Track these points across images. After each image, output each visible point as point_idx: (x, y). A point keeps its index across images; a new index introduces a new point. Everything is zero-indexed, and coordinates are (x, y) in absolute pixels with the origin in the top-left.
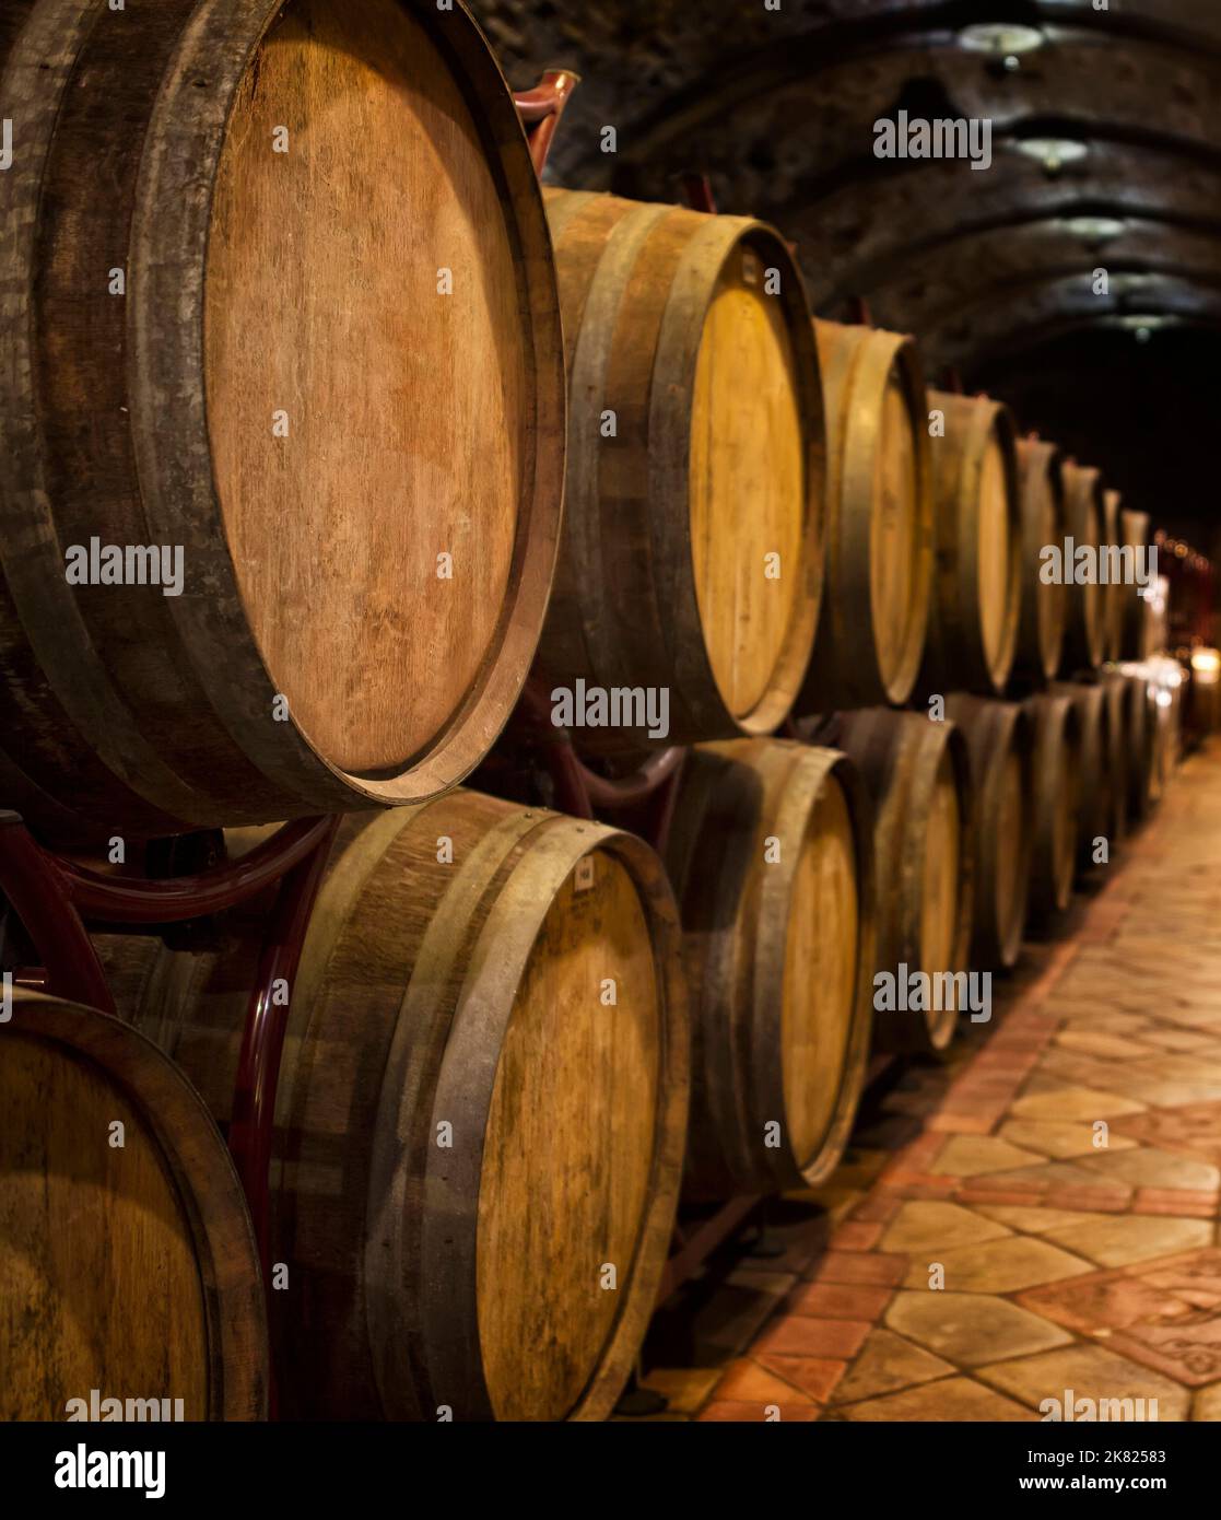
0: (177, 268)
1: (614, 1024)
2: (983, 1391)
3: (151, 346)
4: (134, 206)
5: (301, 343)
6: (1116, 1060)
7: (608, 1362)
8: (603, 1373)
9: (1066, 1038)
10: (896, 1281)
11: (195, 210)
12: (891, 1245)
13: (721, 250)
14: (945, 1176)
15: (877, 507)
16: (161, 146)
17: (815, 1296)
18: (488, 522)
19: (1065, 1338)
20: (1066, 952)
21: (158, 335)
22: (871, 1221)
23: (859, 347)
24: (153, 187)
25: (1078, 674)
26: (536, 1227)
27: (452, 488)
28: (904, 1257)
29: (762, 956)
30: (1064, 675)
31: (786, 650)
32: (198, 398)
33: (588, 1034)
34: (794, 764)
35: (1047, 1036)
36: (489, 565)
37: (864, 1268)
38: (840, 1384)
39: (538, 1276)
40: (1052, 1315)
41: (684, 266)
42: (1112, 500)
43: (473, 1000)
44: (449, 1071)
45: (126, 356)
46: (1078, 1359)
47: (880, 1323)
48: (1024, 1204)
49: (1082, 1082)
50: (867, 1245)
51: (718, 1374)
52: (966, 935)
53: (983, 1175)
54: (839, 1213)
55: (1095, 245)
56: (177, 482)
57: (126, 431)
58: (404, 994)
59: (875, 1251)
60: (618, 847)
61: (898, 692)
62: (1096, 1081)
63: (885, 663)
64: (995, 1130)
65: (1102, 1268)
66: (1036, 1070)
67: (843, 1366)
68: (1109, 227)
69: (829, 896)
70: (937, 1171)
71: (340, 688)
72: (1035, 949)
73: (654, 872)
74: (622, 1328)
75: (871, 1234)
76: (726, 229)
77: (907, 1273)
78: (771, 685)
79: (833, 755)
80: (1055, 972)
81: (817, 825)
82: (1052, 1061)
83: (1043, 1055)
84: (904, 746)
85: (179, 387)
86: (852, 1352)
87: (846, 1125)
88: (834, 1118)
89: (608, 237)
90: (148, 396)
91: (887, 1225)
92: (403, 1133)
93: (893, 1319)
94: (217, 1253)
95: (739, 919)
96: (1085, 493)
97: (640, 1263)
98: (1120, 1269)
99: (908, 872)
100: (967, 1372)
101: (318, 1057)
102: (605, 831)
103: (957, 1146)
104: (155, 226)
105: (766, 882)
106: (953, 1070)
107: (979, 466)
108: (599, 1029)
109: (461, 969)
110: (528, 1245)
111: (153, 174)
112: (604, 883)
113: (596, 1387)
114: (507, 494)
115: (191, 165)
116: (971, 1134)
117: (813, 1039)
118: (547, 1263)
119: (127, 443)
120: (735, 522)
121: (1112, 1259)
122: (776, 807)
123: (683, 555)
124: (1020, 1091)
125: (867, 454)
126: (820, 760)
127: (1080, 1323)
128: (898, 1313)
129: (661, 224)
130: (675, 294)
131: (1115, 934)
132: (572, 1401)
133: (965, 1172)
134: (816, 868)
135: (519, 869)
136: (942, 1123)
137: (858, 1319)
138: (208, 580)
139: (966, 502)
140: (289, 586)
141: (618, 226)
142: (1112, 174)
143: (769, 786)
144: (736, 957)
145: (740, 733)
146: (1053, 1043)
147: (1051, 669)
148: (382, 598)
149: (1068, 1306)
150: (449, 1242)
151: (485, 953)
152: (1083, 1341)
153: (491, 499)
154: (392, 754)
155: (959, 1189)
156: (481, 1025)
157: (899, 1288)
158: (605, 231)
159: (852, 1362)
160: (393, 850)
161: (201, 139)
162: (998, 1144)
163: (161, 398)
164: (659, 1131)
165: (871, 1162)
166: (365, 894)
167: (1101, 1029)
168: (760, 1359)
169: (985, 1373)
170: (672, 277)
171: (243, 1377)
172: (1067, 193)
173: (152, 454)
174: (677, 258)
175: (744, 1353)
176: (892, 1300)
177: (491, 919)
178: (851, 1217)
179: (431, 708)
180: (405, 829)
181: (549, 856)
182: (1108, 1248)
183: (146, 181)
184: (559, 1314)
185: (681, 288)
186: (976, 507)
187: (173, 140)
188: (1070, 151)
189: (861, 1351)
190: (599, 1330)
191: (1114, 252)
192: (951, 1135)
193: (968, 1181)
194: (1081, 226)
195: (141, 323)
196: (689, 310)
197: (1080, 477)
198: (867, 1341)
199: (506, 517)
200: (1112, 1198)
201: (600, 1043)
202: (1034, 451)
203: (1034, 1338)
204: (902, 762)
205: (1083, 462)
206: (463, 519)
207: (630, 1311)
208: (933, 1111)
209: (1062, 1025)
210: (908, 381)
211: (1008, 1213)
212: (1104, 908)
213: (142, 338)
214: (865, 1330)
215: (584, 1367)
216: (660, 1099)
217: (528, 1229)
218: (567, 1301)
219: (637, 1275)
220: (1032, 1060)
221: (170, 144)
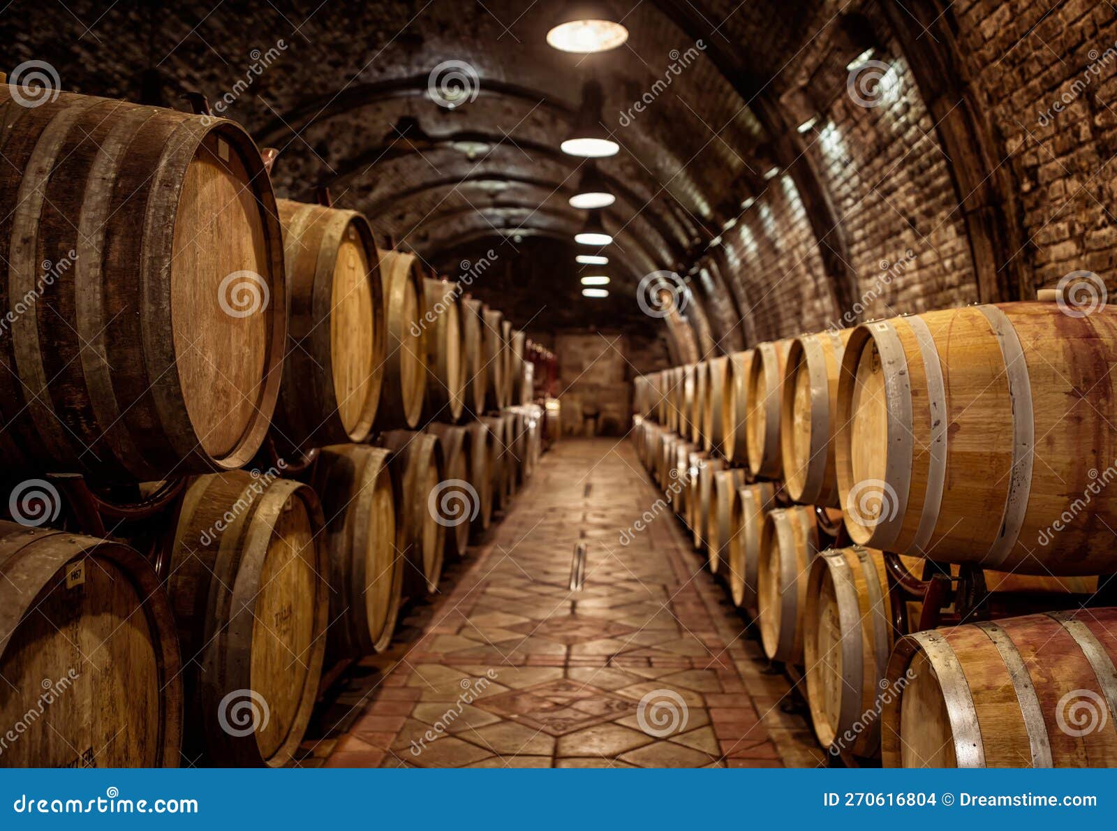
0: (160, 258)
1: (298, 572)
2: (460, 742)
3: (150, 288)
4: (142, 234)
5: (194, 282)
6: (515, 599)
7: (295, 725)
8: (294, 730)
9: (490, 590)
10: (416, 699)
11: (167, 235)
12: (412, 684)
13: (342, 227)
14: (436, 653)
15: (402, 336)
16: (153, 210)
17: (377, 706)
18: (256, 351)
19: (496, 719)
20: (487, 551)
21: (152, 284)
22: (402, 674)
23: (394, 262)
24: (150, 227)
25: (491, 413)
26: (269, 660)
27: (244, 337)
28: (420, 689)
29: (356, 544)
30: (484, 414)
31: (367, 403)
32: (168, 308)
33: (289, 575)
34: (368, 456)
35: (480, 589)
36: (256, 369)
37: (402, 694)
38: (394, 743)
39: (269, 682)
40: (491, 710)
41: (327, 234)
42: (507, 326)
43: (247, 557)
44: (238, 587)
45: (139, 292)
46: (505, 728)
47: (410, 716)
48: (475, 664)
49: (499, 610)
50: (402, 684)
51: (335, 741)
52: (442, 539)
53: (453, 653)
54: (387, 671)
55: (493, 194)
56: (158, 341)
57: (138, 321)
58: (216, 555)
59: (405, 687)
60: (301, 491)
61: (412, 422)
62: (506, 609)
63: (407, 408)
64: (458, 632)
65: (512, 689)
66: (476, 605)
67: (394, 736)
68: (500, 185)
69: (383, 518)
70: (431, 651)
71: (206, 422)
72: (473, 550)
73: (315, 503)
74: (301, 709)
75: (403, 680)
76: (344, 216)
77: (421, 695)
78: (361, 419)
79: (386, 451)
80: (482, 560)
81: (379, 486)
82: (484, 601)
83: (479, 598)
84: (414, 448)
85: (160, 304)
86: (398, 729)
87: (391, 626)
88: (386, 623)
89: (291, 221)
90: (148, 307)
91: (410, 675)
92: (218, 614)
93: (416, 715)
94: (165, 653)
95: (346, 527)
96: (495, 323)
97: (308, 682)
98: (521, 690)
99: (417, 507)
100: (453, 735)
101: (179, 584)
102: (297, 484)
103: (440, 640)
104: (151, 242)
105: (358, 510)
106: (435, 606)
107: (447, 314)
108: (293, 573)
109: (241, 543)
110: (266, 668)
111: (150, 221)
112: (296, 507)
113: (290, 736)
114: (262, 338)
115: (165, 218)
116: (447, 634)
117: (377, 585)
118: (273, 676)
119: (138, 327)
120: (346, 347)
121: (517, 685)
122: (362, 476)
123: (327, 362)
124: (469, 615)
125: (399, 311)
126: (380, 454)
127: (503, 713)
128: (418, 712)
129: (314, 214)
130: (323, 246)
131: (511, 542)
132: (281, 741)
133: (445, 651)
134: (378, 504)
135: (263, 501)
136: (432, 630)
137: (401, 715)
138: (168, 380)
139: (441, 331)
140: (190, 381)
141: (295, 215)
142: (501, 159)
143: (357, 466)
144: (344, 545)
145: (350, 441)
146: (483, 593)
147: (480, 410)
148: (221, 384)
149: (498, 706)
150: (239, 661)
151: (251, 536)
152: (505, 720)
153: (257, 339)
154: (223, 450)
155: (443, 659)
156: (251, 567)
157: (418, 702)
158: (290, 218)
159: (398, 734)
160: (207, 493)
161: (169, 207)
162: (460, 638)
163: (153, 308)
164: (315, 622)
165: (399, 648)
166: (196, 512)
167: (507, 586)
168: (355, 734)
169: (461, 735)
170: (321, 239)
171: (174, 704)
172: (478, 168)
173: (148, 331)
174: (323, 231)
175: (347, 732)
176: (415, 707)
177: (253, 522)
178: (392, 673)
179: (236, 430)
180: (211, 484)
181: (276, 495)
182: (515, 681)
183: (147, 224)
184: (277, 701)
185: (325, 243)
186: (446, 333)
187: (157, 208)
188: (481, 148)
189: (402, 729)
190: (292, 710)
191: (502, 198)
192: (437, 635)
193: (446, 655)
194: (486, 185)
195: (146, 280)
196: (329, 254)
197: (493, 316)
198: (404, 724)
199: (262, 347)
200: (516, 660)
201: (294, 579)
202: (471, 305)
203: (483, 720)
204: (413, 455)
205: (492, 309)
206: (247, 350)
207: (304, 703)
208: (427, 625)
209: (488, 584)
210: (415, 277)
211: (467, 668)
212: (505, 529)
213: (146, 285)
214: (404, 720)
215: (286, 727)
216: (316, 606)
217: (266, 658)
218: (280, 695)
219: (307, 687)
220: (474, 600)
221: (157, 210)
